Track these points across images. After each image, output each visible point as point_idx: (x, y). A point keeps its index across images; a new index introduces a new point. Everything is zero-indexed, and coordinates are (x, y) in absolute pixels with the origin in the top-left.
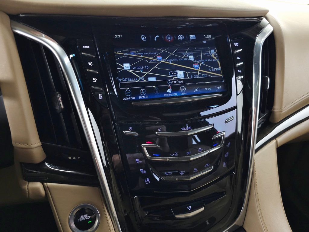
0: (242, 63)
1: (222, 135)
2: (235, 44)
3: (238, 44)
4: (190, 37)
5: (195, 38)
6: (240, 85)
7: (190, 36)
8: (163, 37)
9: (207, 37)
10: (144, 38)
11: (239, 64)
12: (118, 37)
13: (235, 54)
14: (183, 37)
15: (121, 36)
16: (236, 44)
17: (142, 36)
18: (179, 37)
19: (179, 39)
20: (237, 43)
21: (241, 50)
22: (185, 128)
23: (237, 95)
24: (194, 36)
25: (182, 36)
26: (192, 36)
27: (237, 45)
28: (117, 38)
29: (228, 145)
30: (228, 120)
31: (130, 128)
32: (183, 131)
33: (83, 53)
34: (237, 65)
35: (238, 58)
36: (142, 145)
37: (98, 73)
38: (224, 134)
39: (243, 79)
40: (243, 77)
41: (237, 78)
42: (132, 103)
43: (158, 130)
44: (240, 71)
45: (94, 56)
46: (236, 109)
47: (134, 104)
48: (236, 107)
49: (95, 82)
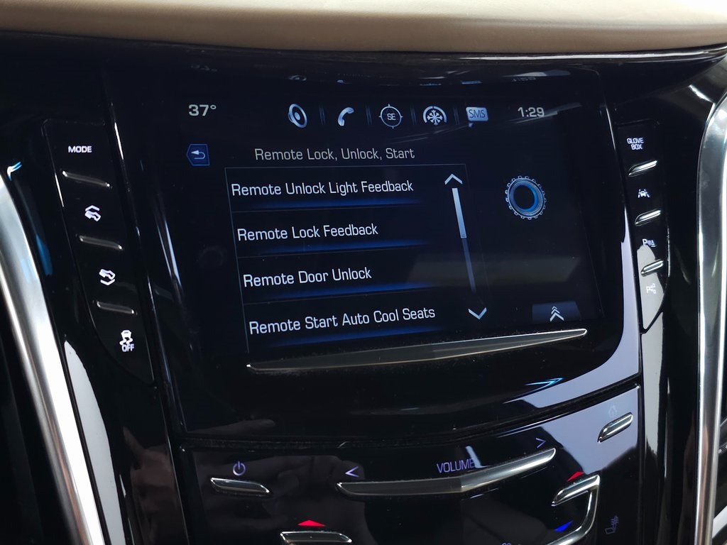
0: (657, 213)
1: (588, 489)
2: (630, 141)
3: (640, 140)
4: (469, 115)
5: (486, 119)
6: (653, 291)
7: (468, 109)
8: (368, 114)
9: (528, 113)
10: (298, 118)
11: (646, 217)
12: (201, 110)
13: (632, 179)
14: (441, 114)
15: (214, 107)
16: (636, 144)
17: (291, 107)
18: (428, 114)
19: (429, 121)
20: (638, 138)
21: (653, 164)
22: (450, 464)
23: (642, 330)
24: (480, 109)
25: (437, 111)
26: (476, 109)
27: (640, 147)
28: (197, 113)
29: (612, 526)
30: (610, 430)
31: (239, 466)
32: (444, 474)
33: (64, 173)
34: (638, 220)
35: (642, 195)
36: (284, 535)
37: (121, 248)
38: (597, 482)
39: (661, 273)
40: (660, 264)
41: (640, 270)
42: (249, 366)
43: (348, 473)
44: (652, 243)
45: (108, 185)
46: (638, 387)
47: (255, 369)
48: (637, 380)
49: (108, 284)
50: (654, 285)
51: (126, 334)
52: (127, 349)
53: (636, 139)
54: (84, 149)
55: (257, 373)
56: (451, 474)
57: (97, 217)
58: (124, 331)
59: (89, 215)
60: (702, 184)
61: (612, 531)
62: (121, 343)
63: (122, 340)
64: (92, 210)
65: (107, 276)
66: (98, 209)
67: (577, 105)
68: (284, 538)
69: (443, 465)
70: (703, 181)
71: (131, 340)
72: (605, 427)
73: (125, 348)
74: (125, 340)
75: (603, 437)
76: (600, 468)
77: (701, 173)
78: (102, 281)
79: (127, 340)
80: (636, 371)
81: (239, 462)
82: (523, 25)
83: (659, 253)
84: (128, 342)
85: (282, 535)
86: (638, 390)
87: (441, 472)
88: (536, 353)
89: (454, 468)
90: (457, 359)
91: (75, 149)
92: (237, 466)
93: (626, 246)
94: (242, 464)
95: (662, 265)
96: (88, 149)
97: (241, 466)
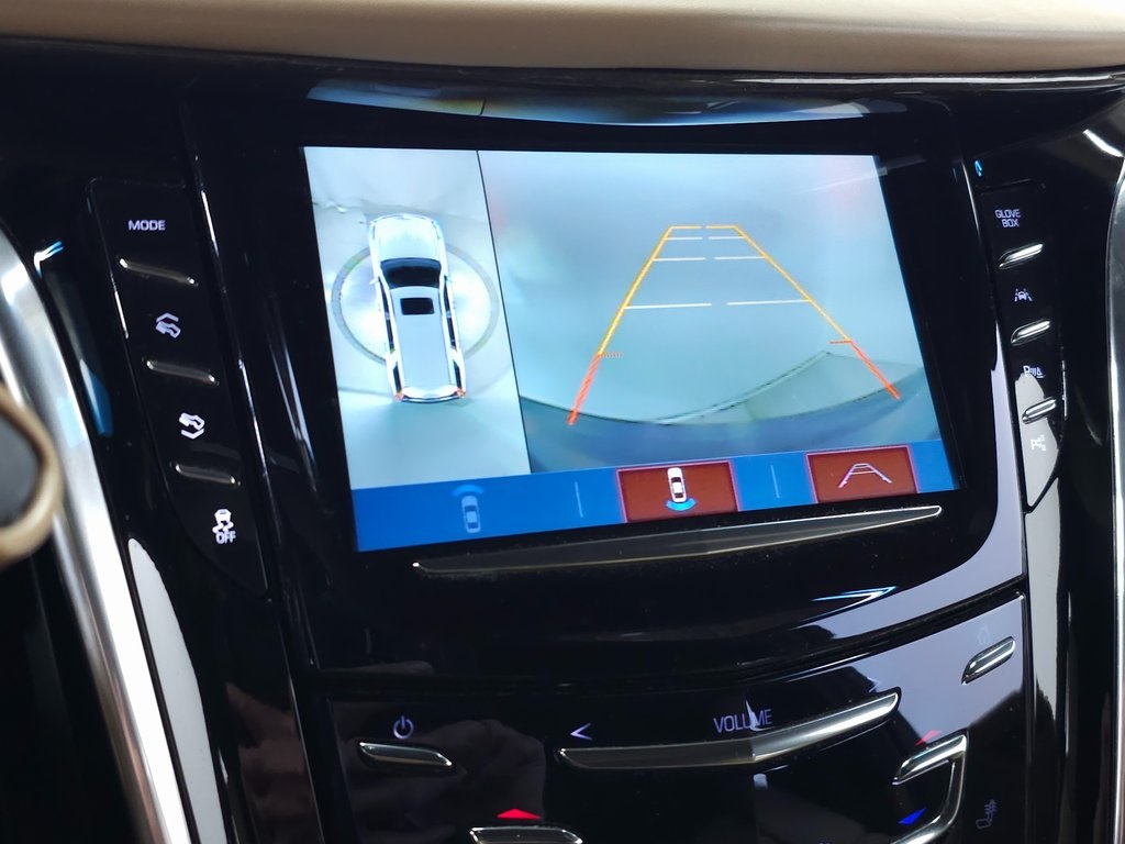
0: (1044, 326)
2: (1000, 214)
3: (1016, 213)
6: (1041, 446)
11: (1028, 332)
13: (1005, 272)
16: (1009, 218)
20: (1012, 209)
21: (1036, 249)
22: (734, 719)
23: (1027, 509)
27: (1016, 223)
29: (986, 816)
30: (980, 665)
31: (403, 725)
32: (725, 735)
33: (123, 262)
34: (1016, 337)
35: (1021, 297)
36: (475, 832)
37: (212, 379)
38: (962, 746)
39: (1054, 418)
40: (1052, 404)
41: (1020, 414)
42: (416, 565)
43: (575, 734)
44: (1038, 372)
45: (192, 281)
46: (1021, 597)
47: (427, 570)
48: (1020, 586)
49: (193, 436)
50: (1042, 438)
51: (223, 515)
52: (224, 540)
53: (1009, 211)
54: (154, 225)
55: (430, 577)
56: (736, 734)
57: (175, 332)
58: (219, 511)
59: (161, 328)
60: (1114, 280)
61: (985, 823)
62: (215, 530)
63: (216, 525)
64: (167, 321)
65: (192, 423)
66: (176, 319)
67: (919, 160)
68: (476, 838)
69: (724, 720)
70: (1114, 275)
71: (231, 525)
72: (972, 661)
73: (220, 538)
74: (221, 526)
75: (969, 675)
76: (966, 724)
77: (1111, 262)
78: (184, 433)
79: (224, 526)
80: (1019, 572)
81: (403, 718)
82: (841, 28)
83: (1050, 387)
84: (226, 529)
85: (472, 833)
86: (1023, 601)
87: (720, 731)
88: (864, 544)
89: (740, 725)
90: (741, 554)
91: (139, 225)
92: (400, 725)
93: (999, 376)
94: (408, 721)
95: (1054, 406)
96: (160, 225)
97: (407, 724)
